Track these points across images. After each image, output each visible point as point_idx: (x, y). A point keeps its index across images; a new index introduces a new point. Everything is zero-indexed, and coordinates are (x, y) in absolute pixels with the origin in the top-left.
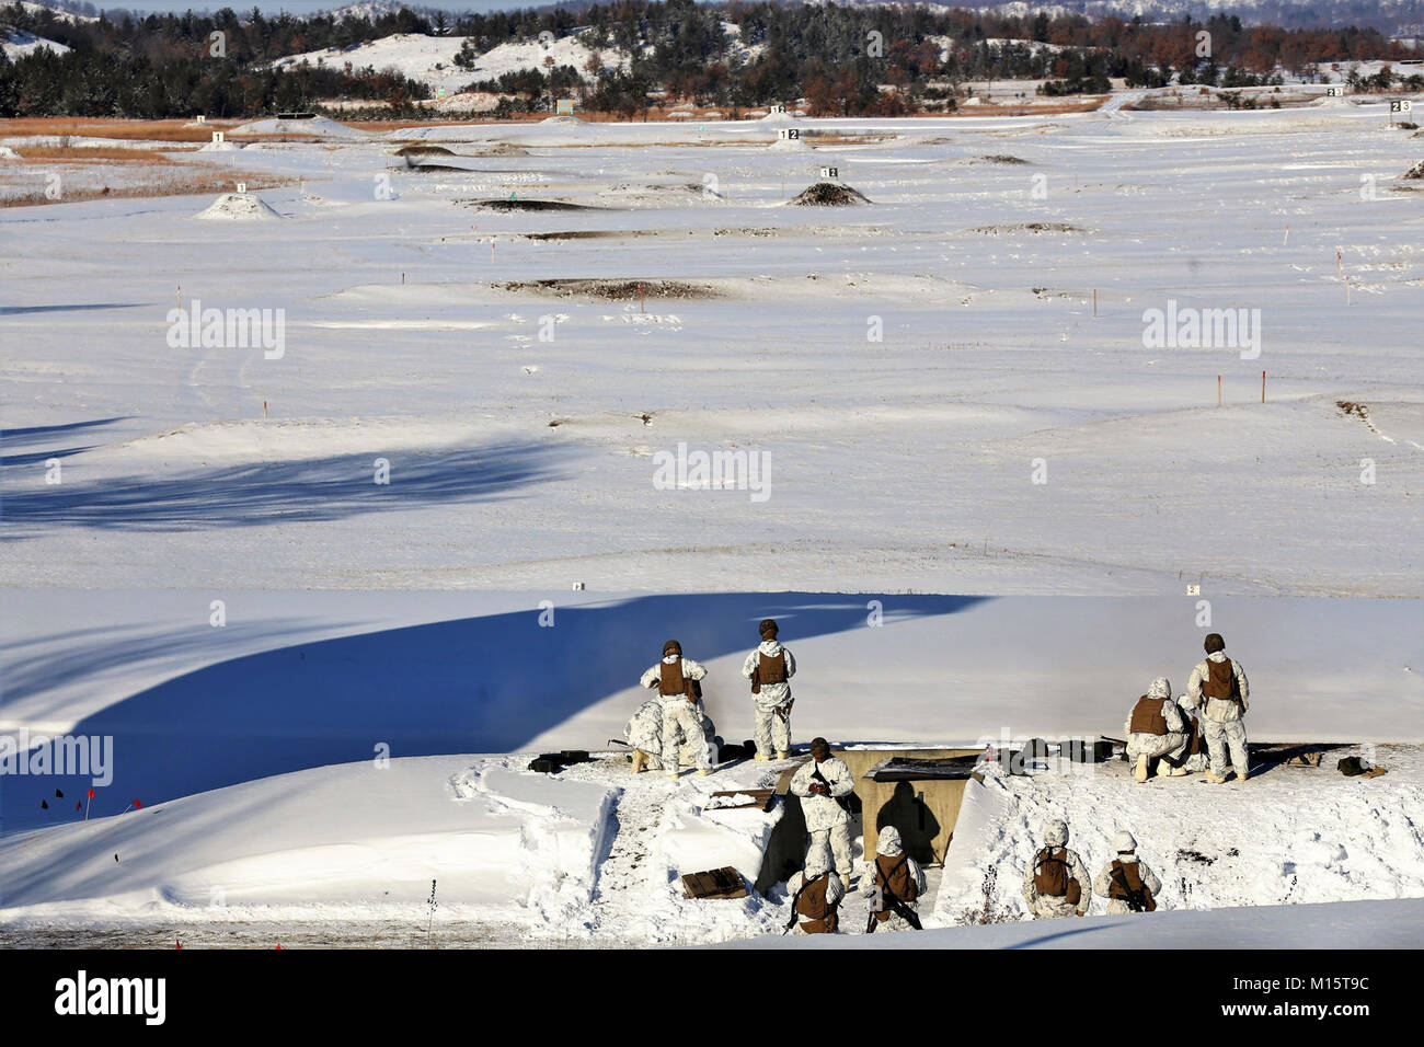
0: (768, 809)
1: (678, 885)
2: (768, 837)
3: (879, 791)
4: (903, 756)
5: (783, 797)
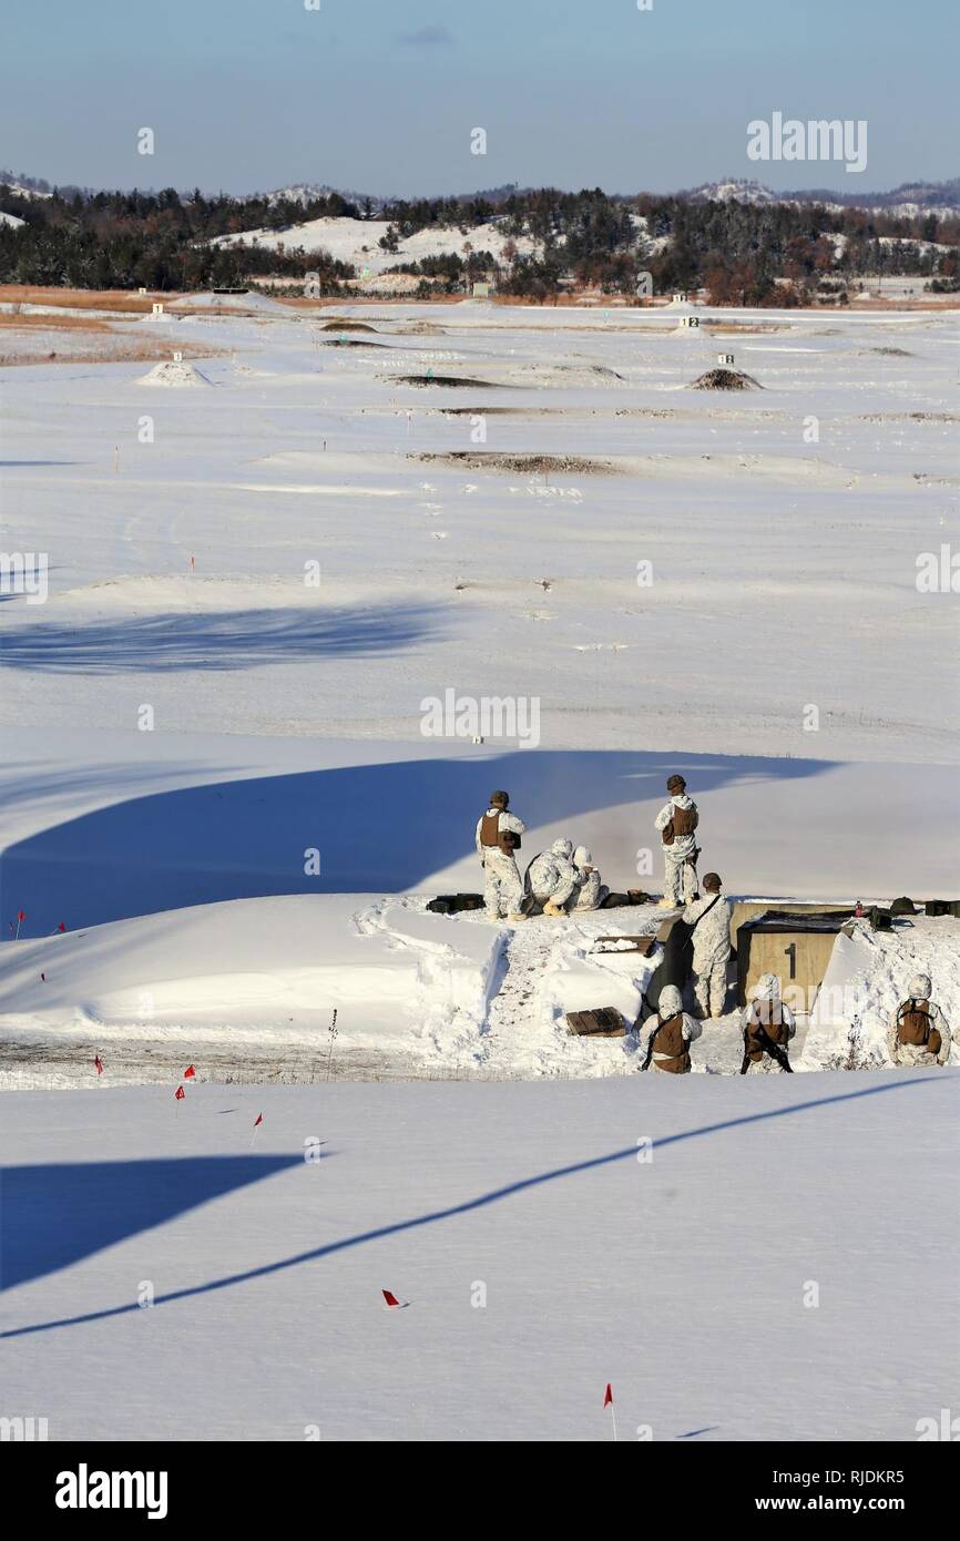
0: (649, 955)
1: (563, 1022)
2: (646, 981)
3: (753, 942)
4: (779, 909)
5: (663, 943)
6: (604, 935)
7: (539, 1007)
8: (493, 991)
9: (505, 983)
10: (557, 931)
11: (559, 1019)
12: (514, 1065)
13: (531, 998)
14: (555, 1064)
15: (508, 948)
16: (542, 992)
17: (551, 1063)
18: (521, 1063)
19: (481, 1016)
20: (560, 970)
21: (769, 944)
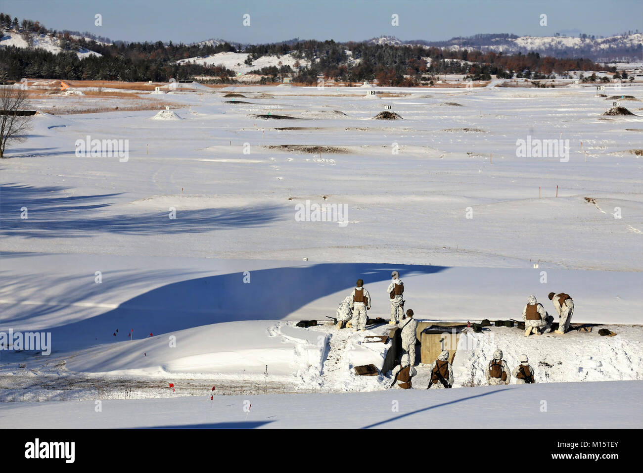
0: (386, 343)
1: (353, 370)
2: (386, 354)
3: (427, 337)
4: (435, 325)
5: (391, 339)
6: (368, 335)
7: (343, 365)
8: (325, 358)
9: (329, 355)
10: (349, 334)
11: (351, 369)
12: (335, 387)
13: (340, 361)
14: (351, 387)
15: (330, 341)
16: (344, 358)
17: (349, 387)
18: (338, 386)
19: (320, 369)
20: (351, 350)
21: (433, 338)
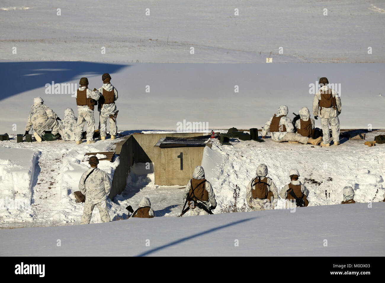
0: (112, 161)
1: (72, 196)
2: (113, 174)
3: (162, 152)
4: (171, 136)
5: (118, 155)
6: (88, 152)
7: (59, 189)
8: (34, 182)
9: (39, 178)
10: (64, 151)
11: (71, 195)
12: (51, 219)
13: (54, 185)
14: (73, 217)
15: (39, 161)
16: (60, 182)
17: (70, 217)
18: (55, 217)
19: (30, 196)
20: (69, 171)
21: (170, 153)
